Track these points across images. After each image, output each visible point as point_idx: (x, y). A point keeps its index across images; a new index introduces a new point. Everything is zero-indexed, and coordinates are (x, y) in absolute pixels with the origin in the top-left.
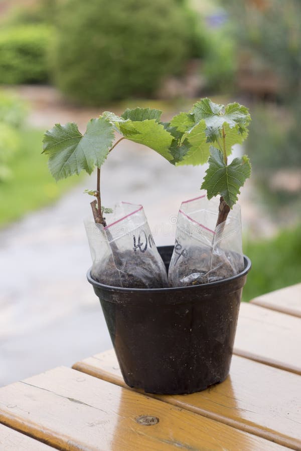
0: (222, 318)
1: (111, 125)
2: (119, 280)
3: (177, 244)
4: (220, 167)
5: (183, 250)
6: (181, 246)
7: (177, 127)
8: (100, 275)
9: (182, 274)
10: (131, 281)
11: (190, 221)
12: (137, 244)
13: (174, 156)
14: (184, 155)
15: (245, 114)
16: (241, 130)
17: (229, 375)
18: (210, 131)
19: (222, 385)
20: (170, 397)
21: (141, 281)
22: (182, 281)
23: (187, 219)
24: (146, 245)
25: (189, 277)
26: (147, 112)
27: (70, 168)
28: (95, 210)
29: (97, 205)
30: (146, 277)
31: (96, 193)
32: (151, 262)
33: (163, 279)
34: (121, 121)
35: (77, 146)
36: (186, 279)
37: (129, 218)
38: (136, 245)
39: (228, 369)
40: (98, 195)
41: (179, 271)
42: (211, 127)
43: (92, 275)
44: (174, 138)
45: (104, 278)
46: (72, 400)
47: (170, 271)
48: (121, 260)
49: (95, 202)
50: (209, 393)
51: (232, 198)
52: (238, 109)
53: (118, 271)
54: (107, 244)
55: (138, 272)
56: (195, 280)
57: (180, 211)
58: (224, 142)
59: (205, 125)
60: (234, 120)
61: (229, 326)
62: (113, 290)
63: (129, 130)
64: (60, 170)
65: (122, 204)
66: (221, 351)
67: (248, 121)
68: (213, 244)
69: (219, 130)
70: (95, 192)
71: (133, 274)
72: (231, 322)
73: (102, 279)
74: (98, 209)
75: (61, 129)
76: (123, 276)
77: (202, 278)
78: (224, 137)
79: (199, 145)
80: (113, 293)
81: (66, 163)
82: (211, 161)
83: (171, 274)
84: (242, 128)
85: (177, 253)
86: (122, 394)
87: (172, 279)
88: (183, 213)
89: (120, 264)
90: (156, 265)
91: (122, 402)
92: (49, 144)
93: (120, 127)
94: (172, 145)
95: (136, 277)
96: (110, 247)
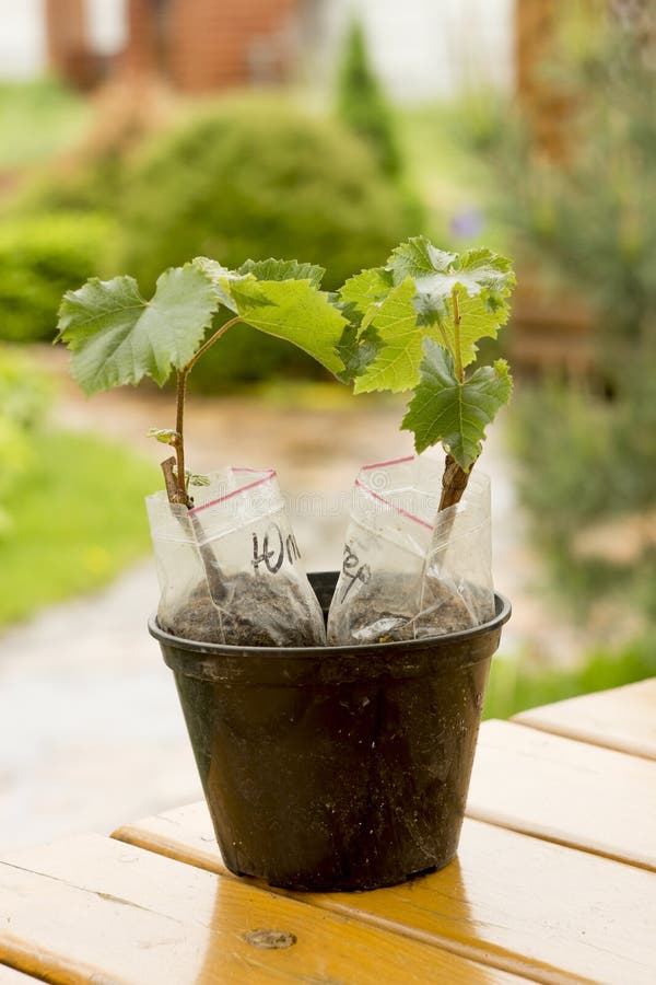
0: (443, 722)
1: (209, 281)
2: (219, 632)
3: (347, 555)
4: (445, 385)
5: (362, 568)
6: (356, 558)
7: (356, 303)
8: (177, 622)
9: (357, 621)
10: (245, 635)
11: (377, 501)
12: (260, 552)
13: (346, 363)
14: (368, 364)
15: (503, 272)
16: (493, 303)
17: (457, 857)
18: (426, 302)
19: (440, 875)
20: (324, 896)
21: (266, 635)
22: (356, 635)
23: (372, 498)
24: (281, 557)
25: (373, 626)
26: (292, 270)
27: (117, 370)
28: (170, 479)
29: (175, 468)
30: (280, 628)
31: (174, 439)
32: (290, 595)
33: (315, 633)
34: (232, 277)
35: (134, 324)
36: (365, 633)
37: (245, 494)
38: (259, 555)
39: (455, 842)
40: (178, 444)
41: (351, 615)
42: (429, 296)
43: (160, 621)
44: (348, 322)
45: (186, 626)
46: (107, 897)
47: (331, 617)
48: (224, 585)
49: (171, 461)
50: (410, 889)
51: (469, 450)
52: (489, 261)
53: (215, 612)
54: (194, 548)
55: (262, 615)
56: (387, 633)
57: (357, 482)
58: (457, 333)
59: (414, 288)
60: (480, 283)
61: (458, 741)
62: (203, 651)
63: (250, 295)
64: (96, 374)
65: (231, 472)
66: (440, 796)
67: (508, 284)
68: (427, 553)
69: (444, 301)
70: (172, 434)
71: (251, 619)
72: (463, 734)
73: (180, 627)
74: (177, 474)
75: (101, 291)
76: (228, 623)
77: (401, 629)
78: (457, 322)
79: (405, 346)
80: (203, 657)
81: (109, 359)
82: (425, 367)
83: (333, 623)
84: (496, 299)
85: (347, 574)
86: (219, 889)
87: (337, 635)
88: (363, 486)
89: (221, 594)
90: (302, 603)
91: (217, 903)
92: (74, 321)
93: (231, 289)
94: (343, 341)
95: (255, 625)
96: (201, 556)
